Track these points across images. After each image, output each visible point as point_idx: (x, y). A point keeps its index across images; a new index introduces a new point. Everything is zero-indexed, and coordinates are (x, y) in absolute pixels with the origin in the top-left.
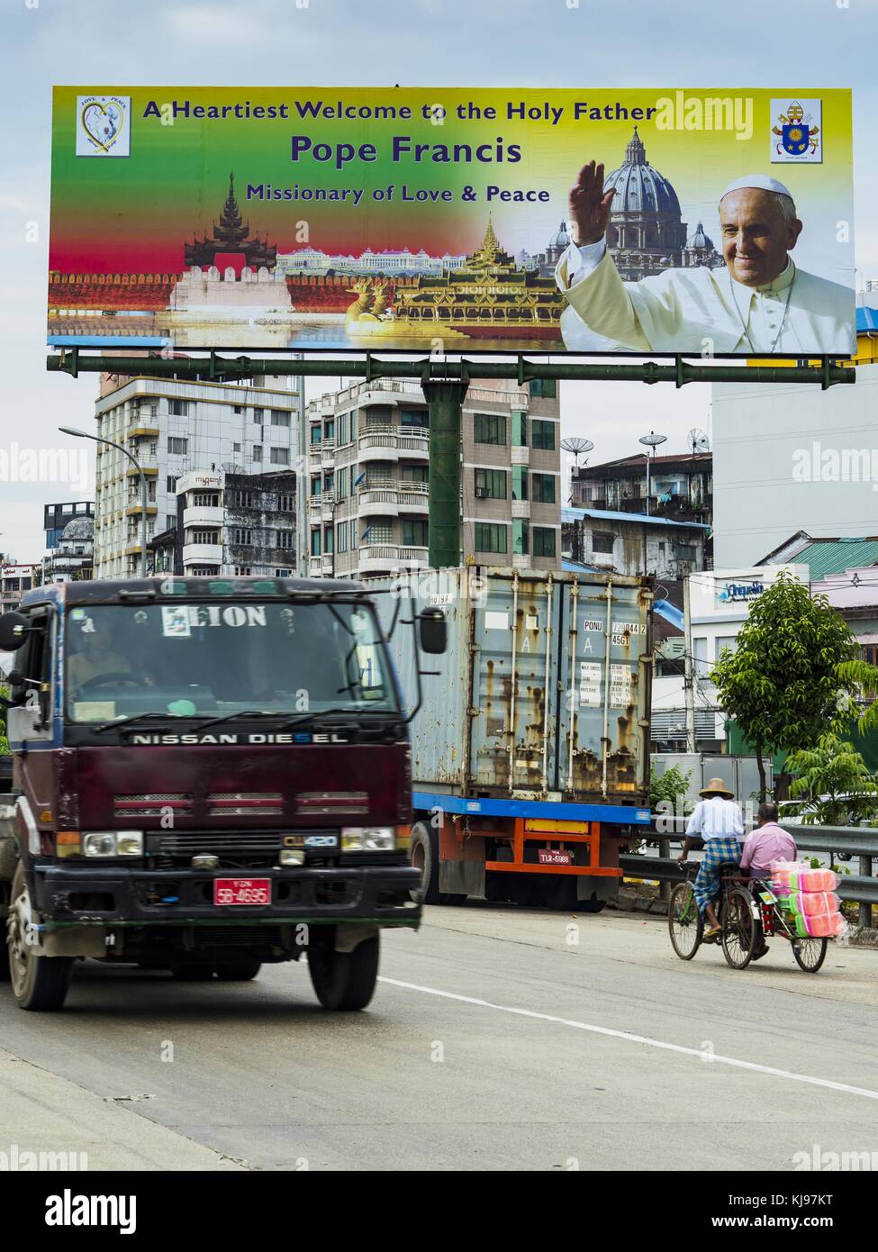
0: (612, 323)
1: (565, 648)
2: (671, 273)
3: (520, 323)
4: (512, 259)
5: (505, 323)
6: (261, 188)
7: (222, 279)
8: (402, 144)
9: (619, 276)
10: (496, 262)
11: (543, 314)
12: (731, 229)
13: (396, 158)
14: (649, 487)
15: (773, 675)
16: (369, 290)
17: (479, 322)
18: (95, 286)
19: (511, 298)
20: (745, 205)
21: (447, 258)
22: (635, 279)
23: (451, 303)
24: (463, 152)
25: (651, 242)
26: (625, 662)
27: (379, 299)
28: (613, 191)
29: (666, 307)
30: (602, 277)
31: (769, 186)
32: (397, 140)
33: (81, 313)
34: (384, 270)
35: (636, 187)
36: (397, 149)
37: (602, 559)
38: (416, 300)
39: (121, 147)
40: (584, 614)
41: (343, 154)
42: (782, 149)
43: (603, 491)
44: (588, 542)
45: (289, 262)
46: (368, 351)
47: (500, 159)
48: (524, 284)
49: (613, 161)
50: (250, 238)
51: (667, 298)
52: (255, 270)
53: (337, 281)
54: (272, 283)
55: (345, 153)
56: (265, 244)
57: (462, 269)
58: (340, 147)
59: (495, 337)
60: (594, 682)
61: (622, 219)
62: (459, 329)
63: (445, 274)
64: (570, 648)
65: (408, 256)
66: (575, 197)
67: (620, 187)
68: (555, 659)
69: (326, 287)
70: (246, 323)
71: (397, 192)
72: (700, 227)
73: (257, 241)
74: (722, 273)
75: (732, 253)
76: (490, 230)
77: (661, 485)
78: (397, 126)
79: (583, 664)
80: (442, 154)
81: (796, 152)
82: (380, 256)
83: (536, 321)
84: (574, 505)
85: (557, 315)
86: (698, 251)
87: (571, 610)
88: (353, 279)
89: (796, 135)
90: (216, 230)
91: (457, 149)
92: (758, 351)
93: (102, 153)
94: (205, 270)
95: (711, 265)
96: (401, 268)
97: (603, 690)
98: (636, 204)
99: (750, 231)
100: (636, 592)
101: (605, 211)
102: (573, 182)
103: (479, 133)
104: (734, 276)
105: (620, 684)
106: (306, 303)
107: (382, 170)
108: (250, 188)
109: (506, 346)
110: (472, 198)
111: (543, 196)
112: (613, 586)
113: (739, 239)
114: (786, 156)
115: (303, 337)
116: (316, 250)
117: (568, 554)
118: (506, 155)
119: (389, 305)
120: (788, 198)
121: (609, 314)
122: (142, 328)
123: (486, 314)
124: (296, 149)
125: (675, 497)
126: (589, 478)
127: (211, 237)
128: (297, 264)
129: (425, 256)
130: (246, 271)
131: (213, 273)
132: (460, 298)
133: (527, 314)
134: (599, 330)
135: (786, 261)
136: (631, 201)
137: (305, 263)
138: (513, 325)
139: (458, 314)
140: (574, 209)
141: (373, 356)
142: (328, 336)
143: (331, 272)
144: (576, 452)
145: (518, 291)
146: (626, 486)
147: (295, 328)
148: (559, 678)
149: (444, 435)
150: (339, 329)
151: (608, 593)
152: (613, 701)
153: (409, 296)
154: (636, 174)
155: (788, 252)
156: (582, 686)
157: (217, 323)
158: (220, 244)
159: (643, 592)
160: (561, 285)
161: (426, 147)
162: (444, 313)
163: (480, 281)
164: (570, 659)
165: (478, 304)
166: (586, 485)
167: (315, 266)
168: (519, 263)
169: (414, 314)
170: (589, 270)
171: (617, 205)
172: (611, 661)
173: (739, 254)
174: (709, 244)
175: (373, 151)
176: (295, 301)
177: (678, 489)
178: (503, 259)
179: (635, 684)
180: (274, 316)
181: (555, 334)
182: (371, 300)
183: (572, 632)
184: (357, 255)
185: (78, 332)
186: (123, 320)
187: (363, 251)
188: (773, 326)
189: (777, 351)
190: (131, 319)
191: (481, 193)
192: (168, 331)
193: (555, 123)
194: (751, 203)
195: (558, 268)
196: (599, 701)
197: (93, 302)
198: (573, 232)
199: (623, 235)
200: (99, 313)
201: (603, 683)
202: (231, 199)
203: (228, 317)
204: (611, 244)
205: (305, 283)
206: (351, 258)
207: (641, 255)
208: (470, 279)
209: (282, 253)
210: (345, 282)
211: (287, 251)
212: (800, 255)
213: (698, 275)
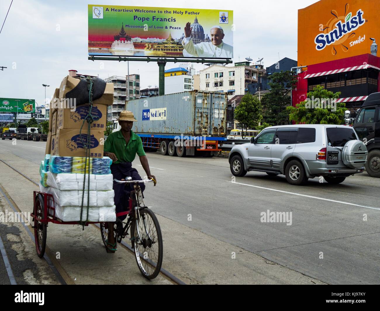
0: (192, 52)
2: (202, 43)
3: (176, 52)
4: (174, 40)
5: (173, 52)
6: (128, 25)
7: (121, 42)
9: (193, 43)
10: (171, 40)
11: (180, 50)
12: (212, 35)
14: (149, 93)
16: (148, 45)
18: (97, 44)
19: (174, 47)
20: (215, 31)
21: (162, 39)
22: (196, 44)
23: (163, 48)
25: (199, 37)
26: (223, 109)
27: (150, 47)
28: (192, 28)
29: (201, 49)
30: (190, 43)
31: (219, 28)
32: (153, 17)
33: (95, 49)
34: (151, 41)
35: (196, 27)
36: (153, 19)
38: (157, 47)
39: (102, 17)
40: (215, 100)
41: (143, 19)
43: (143, 93)
45: (134, 40)
46: (148, 57)
48: (176, 44)
50: (126, 35)
51: (201, 48)
53: (142, 43)
54: (130, 44)
56: (129, 36)
57: (165, 41)
59: (171, 54)
60: (217, 113)
61: (194, 33)
62: (165, 53)
63: (162, 42)
64: (213, 107)
65: (156, 39)
66: (185, 29)
67: (193, 27)
68: (210, 109)
69: (141, 44)
70: (126, 51)
71: (153, 27)
72: (207, 35)
73: (128, 36)
74: (211, 43)
75: (212, 40)
76: (170, 34)
77: (151, 93)
78: (153, 14)
79: (215, 110)
80: (162, 20)
81: (224, 21)
82: (150, 39)
83: (178, 51)
85: (182, 50)
86: (207, 39)
87: (213, 99)
88: (146, 43)
89: (224, 18)
91: (164, 19)
92: (217, 57)
93: (98, 18)
94: (118, 41)
95: (209, 41)
96: (154, 41)
97: (219, 115)
98: (196, 30)
99: (216, 36)
100: (225, 95)
101: (191, 31)
102: (185, 26)
103: (168, 16)
104: (213, 44)
105: (222, 114)
106: (137, 47)
107: (151, 22)
108: (126, 25)
109: (173, 56)
110: (167, 28)
111: (180, 28)
112: (221, 94)
113: (214, 37)
114: (222, 22)
115: (137, 54)
116: (139, 37)
118: (173, 20)
119: (152, 48)
120: (222, 30)
121: (191, 50)
122: (106, 52)
123: (169, 50)
124: (135, 18)
127: (119, 34)
128: (135, 40)
129: (159, 39)
130: (126, 41)
131: (119, 41)
132: (165, 47)
133: (177, 50)
134: (190, 53)
135: (222, 41)
136: (195, 30)
137: (137, 40)
138: (174, 52)
139: (165, 50)
140: (185, 31)
142: (141, 54)
143: (141, 42)
145: (175, 46)
146: (146, 93)
147: (135, 52)
148: (211, 113)
149: (162, 72)
150: (143, 52)
151: (220, 96)
152: (220, 117)
153: (156, 46)
154: (196, 25)
156: (215, 114)
157: (120, 51)
158: (120, 36)
159: (226, 95)
160: (183, 45)
161: (159, 18)
162: (162, 49)
163: (168, 44)
164: (213, 109)
165: (168, 48)
167: (138, 40)
168: (175, 41)
169: (157, 50)
170: (188, 42)
171: (193, 30)
172: (220, 109)
173: (214, 40)
174: (209, 38)
175: (149, 19)
176: (135, 47)
178: (172, 40)
179: (224, 114)
180: (131, 50)
181: (182, 54)
183: (213, 103)
184: (146, 39)
185: (94, 52)
186: (103, 50)
187: (147, 38)
188: (219, 53)
189: (220, 57)
191: (169, 28)
192: (111, 53)
193: (182, 15)
194: (216, 31)
195: (182, 42)
196: (218, 117)
197: (97, 47)
198: (185, 35)
199: (194, 36)
200: (98, 49)
201: (219, 113)
202: (123, 27)
203: (122, 50)
204: (192, 37)
205: (137, 44)
206: (145, 39)
207: (197, 40)
208: (167, 43)
209: (132, 38)
210: (144, 43)
211: (133, 37)
212: (224, 40)
213: (207, 43)
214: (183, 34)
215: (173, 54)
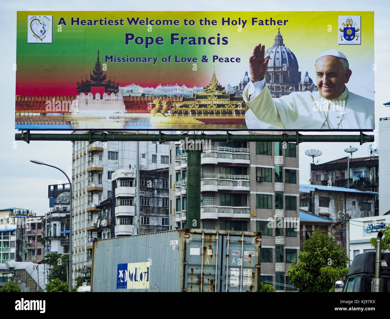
0: (268, 116)
1: (224, 262)
2: (294, 94)
3: (227, 117)
4: (224, 88)
5: (221, 117)
6: (112, 57)
7: (94, 98)
8: (175, 37)
9: (271, 95)
10: (217, 89)
11: (238, 112)
12: (320, 74)
13: (172, 43)
14: (349, 174)
15: (312, 272)
16: (160, 102)
17: (209, 117)
18: (37, 102)
19: (223, 106)
20: (327, 63)
21: (195, 88)
22: (278, 97)
23: (196, 108)
24: (202, 40)
25: (285, 80)
26: (249, 268)
27: (165, 107)
28: (269, 57)
29: (291, 109)
30: (263, 96)
31: (337, 55)
32: (173, 35)
33: (31, 114)
34: (166, 94)
35: (279, 56)
36: (173, 39)
37: (324, 210)
38: (181, 107)
39: (48, 39)
40: (232, 248)
41: (148, 41)
42: (343, 38)
43: (326, 176)
44: (317, 202)
45: (124, 90)
46: (160, 130)
47: (218, 43)
48: (229, 99)
49: (269, 44)
50: (107, 80)
51: (292, 105)
52: (109, 94)
53: (146, 99)
54: (117, 100)
55: (150, 41)
56: (114, 82)
57: (202, 93)
58: (147, 38)
59: (216, 123)
60: (236, 276)
61: (272, 70)
62: (200, 120)
63: (194, 95)
64: (226, 262)
65: (178, 87)
66: (252, 60)
67: (272, 56)
68: (220, 267)
69: (141, 102)
70: (105, 118)
71: (173, 59)
72: (307, 73)
73: (110, 81)
74: (316, 94)
75: (321, 85)
76: (214, 75)
77: (355, 173)
78: (173, 29)
79: (231, 269)
80: (193, 41)
81: (349, 39)
82: (165, 87)
83: (234, 116)
84: (312, 183)
85: (244, 113)
86: (306, 84)
87: (227, 246)
88: (153, 98)
89: (349, 32)
90: (91, 76)
91: (200, 39)
92: (332, 128)
93: (40, 41)
94: (86, 94)
95: (311, 90)
96: (174, 93)
97: (240, 280)
98: (278, 63)
99: (329, 75)
100: (254, 239)
101: (265, 66)
102: (251, 54)
103: (209, 31)
104: (321, 95)
105: (247, 277)
106: (132, 109)
107: (166, 49)
108: (107, 57)
109: (221, 127)
110: (206, 61)
111: (238, 60)
112: (244, 236)
113: (324, 79)
114: (345, 42)
115: (131, 124)
116: (137, 85)
117: (306, 209)
118: (221, 41)
119: (169, 109)
120: (346, 60)
121: (267, 113)
122: (58, 121)
123: (212, 113)
124: (127, 39)
125: (362, 179)
126: (320, 169)
127: (89, 79)
128: (128, 91)
129: (185, 87)
130: (105, 95)
131: (90, 96)
132: (201, 106)
133: (230, 113)
134: (262, 120)
135: (345, 88)
136: (277, 61)
137: (132, 91)
138: (224, 118)
139: (200, 113)
140: (251, 65)
141: (162, 132)
142: (142, 124)
143: (143, 95)
144: (313, 156)
145: (226, 102)
146: (338, 174)
147: (127, 120)
148: (221, 275)
149: (193, 167)
150: (146, 120)
151: (242, 239)
152: (244, 284)
153: (178, 105)
154: (279, 50)
155: (345, 84)
156: (231, 278)
157: (92, 118)
158: (93, 82)
159: (257, 238)
160: (245, 100)
161: (186, 38)
162: (194, 112)
163: (209, 98)
164: (226, 267)
165: (209, 109)
166: (318, 173)
167: (136, 92)
168: (227, 90)
169: (180, 113)
170: (258, 92)
171: (270, 64)
172: (243, 267)
173: (324, 85)
174: (311, 81)
175: (162, 40)
176: (127, 108)
177: (363, 175)
178: (220, 88)
179: (253, 277)
180: (117, 115)
181: (243, 122)
182: (161, 107)
183: (227, 256)
184: (155, 87)
185: (29, 123)
186: (50, 117)
187: (158, 85)
188: (338, 117)
189: (340, 128)
190: (53, 117)
191: (210, 59)
192: (70, 122)
193: (243, 27)
194: (329, 63)
195: (244, 92)
196: (238, 284)
197: (36, 109)
198: (250, 76)
199: (273, 77)
200: (39, 114)
201: (240, 277)
202: (98, 62)
203: (97, 116)
204: (268, 81)
205: (131, 100)
206: (152, 88)
207: (281, 86)
208: (205, 97)
209: (121, 86)
210: (150, 99)
211: (124, 85)
212: (351, 86)
213: (306, 95)
214: (247, 73)
215: (220, 124)
